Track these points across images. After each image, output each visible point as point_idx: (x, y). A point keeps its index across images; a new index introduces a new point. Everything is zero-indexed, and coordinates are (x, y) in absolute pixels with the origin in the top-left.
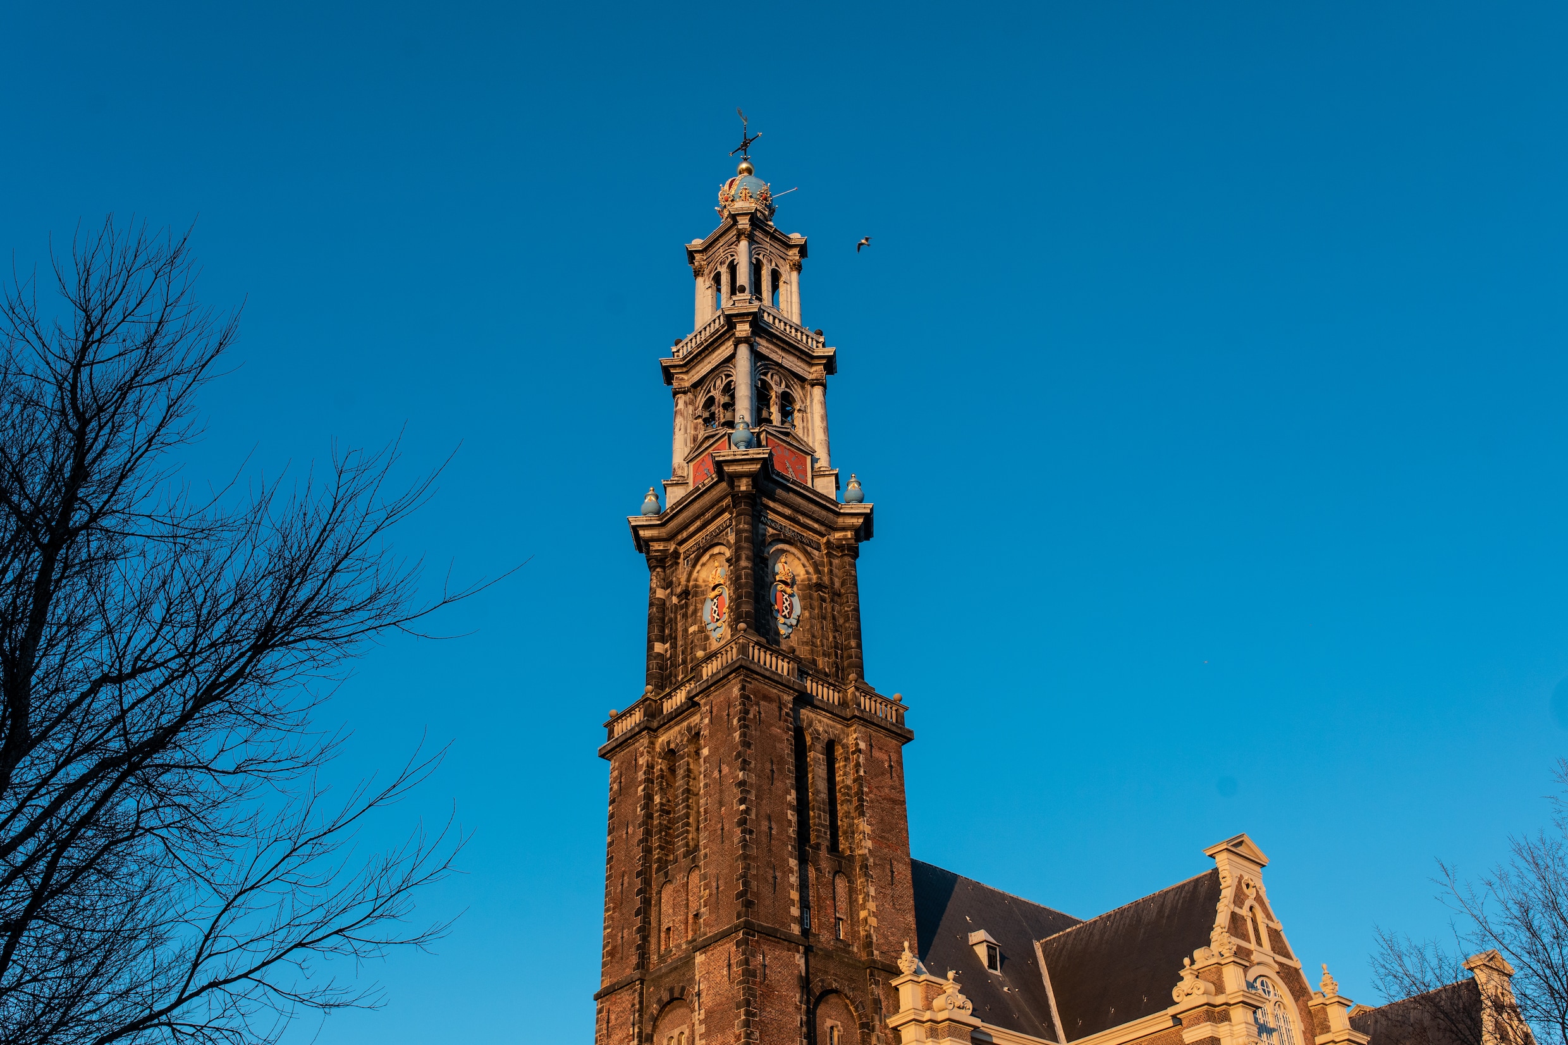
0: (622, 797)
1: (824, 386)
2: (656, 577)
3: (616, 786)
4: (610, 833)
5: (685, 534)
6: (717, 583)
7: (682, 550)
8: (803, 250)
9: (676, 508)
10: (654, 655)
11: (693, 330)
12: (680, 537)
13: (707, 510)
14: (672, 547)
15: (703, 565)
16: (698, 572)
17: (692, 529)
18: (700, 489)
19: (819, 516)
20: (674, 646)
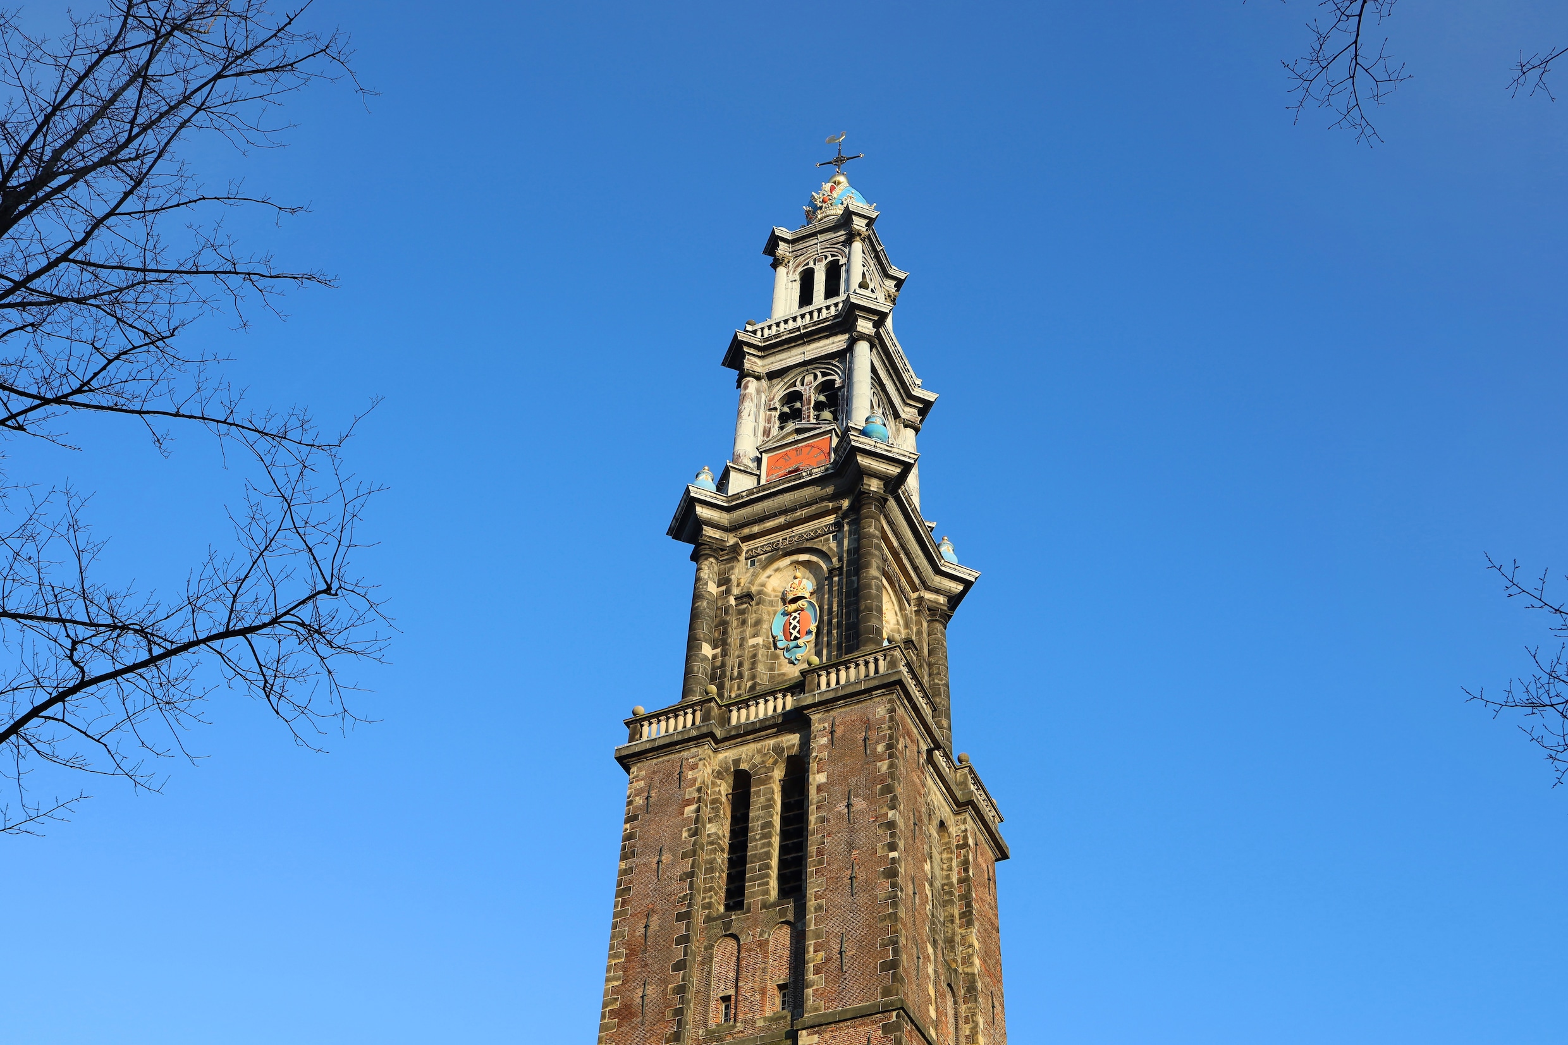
0: (651, 816)
1: (917, 430)
2: (709, 568)
3: (639, 801)
4: (624, 857)
5: (756, 529)
6: (799, 595)
7: (745, 547)
8: (899, 283)
9: (757, 493)
10: (700, 655)
11: (769, 315)
12: (746, 531)
13: (802, 506)
14: (731, 540)
15: (777, 570)
16: (769, 577)
17: (770, 524)
18: (803, 477)
19: (920, 563)
20: (724, 654)
